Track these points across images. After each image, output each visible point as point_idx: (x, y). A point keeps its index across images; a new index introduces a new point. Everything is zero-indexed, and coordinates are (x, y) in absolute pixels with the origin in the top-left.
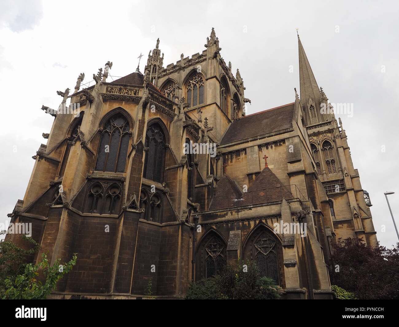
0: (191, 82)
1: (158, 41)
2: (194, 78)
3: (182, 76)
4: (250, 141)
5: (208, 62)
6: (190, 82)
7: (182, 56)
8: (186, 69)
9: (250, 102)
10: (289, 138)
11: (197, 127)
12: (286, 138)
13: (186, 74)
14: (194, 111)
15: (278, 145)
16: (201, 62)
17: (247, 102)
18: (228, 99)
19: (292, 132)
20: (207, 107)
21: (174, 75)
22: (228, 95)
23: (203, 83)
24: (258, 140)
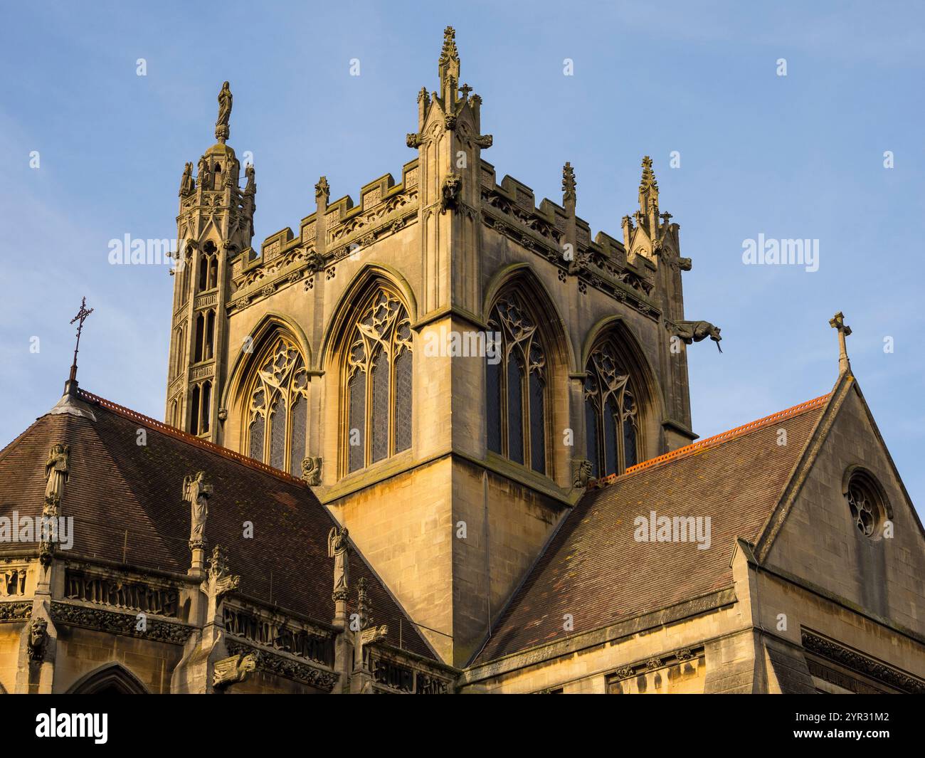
0: (363, 328)
1: (226, 99)
2: (375, 309)
3: (325, 302)
4: (577, 651)
5: (425, 228)
6: (357, 335)
7: (323, 190)
8: (336, 266)
9: (716, 339)
10: (716, 640)
11: (323, 634)
12: (709, 642)
13: (339, 294)
14: (369, 491)
15: (683, 670)
16: (398, 229)
17: (698, 338)
18: (557, 378)
19: (730, 612)
20: (419, 476)
21: (292, 297)
22: (557, 357)
23: (411, 340)
24: (608, 644)
